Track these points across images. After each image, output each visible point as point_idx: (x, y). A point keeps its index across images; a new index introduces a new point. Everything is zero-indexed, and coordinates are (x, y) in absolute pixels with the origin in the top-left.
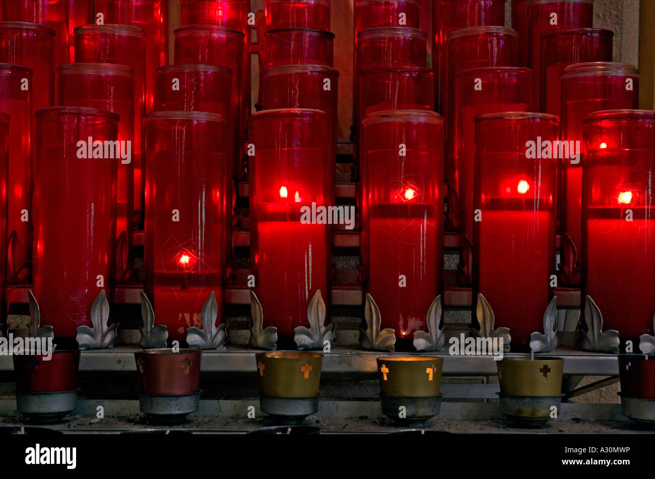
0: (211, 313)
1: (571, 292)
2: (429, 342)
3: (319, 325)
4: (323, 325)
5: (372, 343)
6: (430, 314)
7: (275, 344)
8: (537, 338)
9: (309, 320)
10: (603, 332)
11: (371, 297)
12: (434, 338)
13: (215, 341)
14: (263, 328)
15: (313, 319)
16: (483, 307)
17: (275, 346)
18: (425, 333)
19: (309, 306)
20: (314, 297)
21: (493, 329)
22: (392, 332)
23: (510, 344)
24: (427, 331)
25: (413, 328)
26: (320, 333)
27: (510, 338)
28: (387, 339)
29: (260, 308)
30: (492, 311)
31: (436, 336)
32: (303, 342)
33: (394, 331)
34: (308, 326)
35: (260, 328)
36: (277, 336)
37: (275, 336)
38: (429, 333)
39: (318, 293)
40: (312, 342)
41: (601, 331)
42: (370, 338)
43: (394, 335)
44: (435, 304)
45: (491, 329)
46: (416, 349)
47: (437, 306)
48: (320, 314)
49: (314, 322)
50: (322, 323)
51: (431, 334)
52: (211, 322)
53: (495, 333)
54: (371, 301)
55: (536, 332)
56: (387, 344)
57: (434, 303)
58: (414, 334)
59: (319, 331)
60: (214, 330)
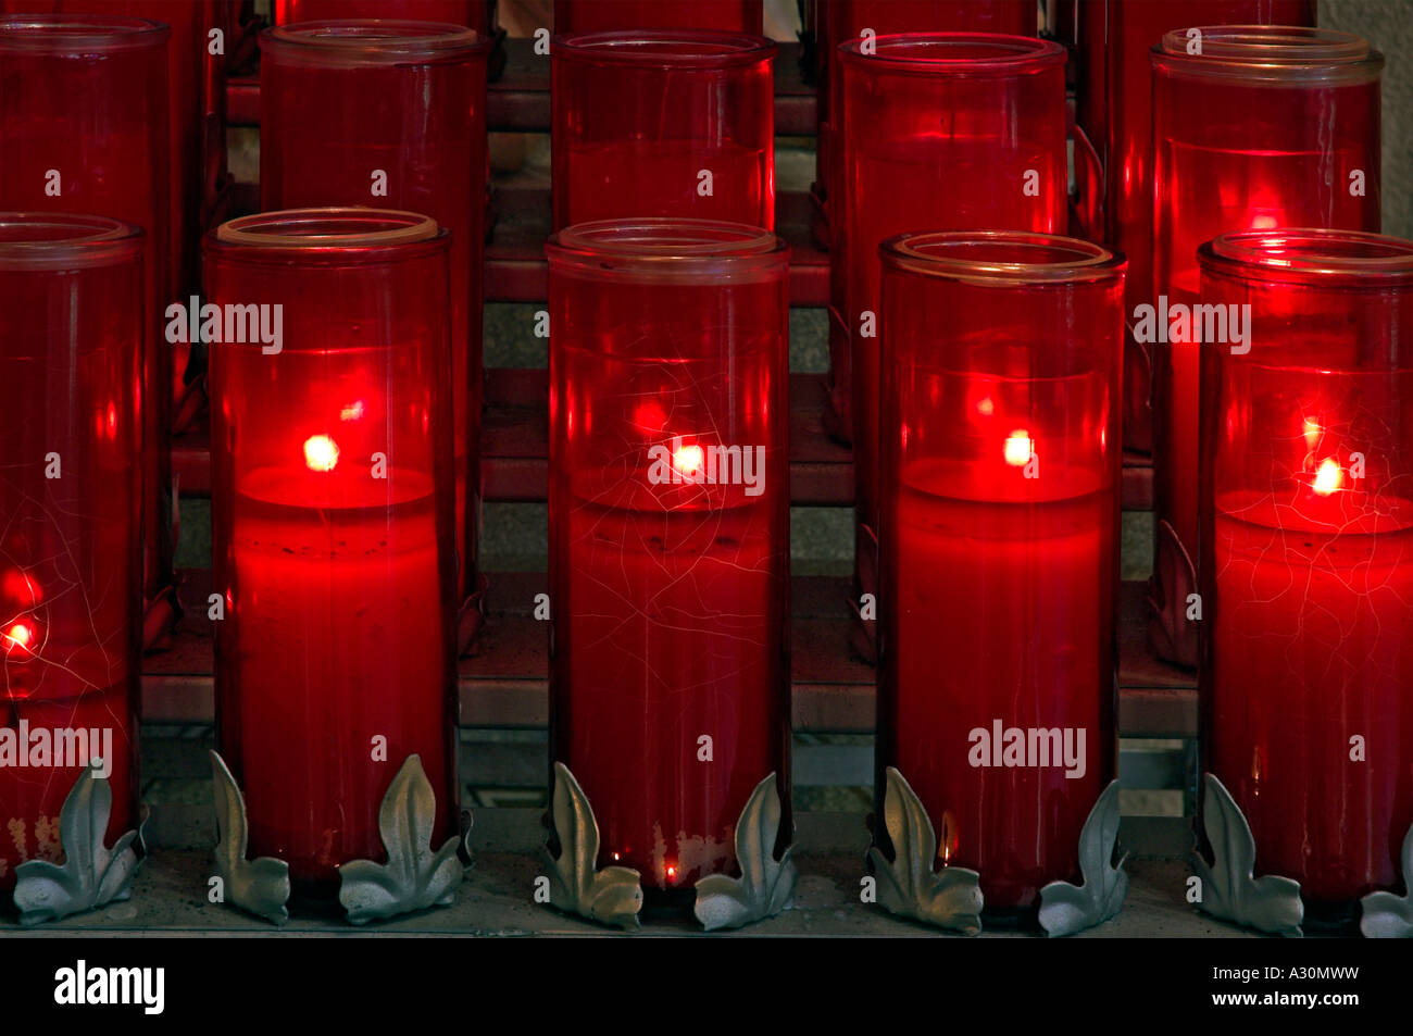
0: (91, 812)
1: (1178, 692)
2: (742, 902)
3: (414, 849)
4: (428, 848)
5: (576, 901)
6: (744, 824)
7: (284, 908)
8: (1059, 897)
9: (385, 840)
10: (1256, 876)
11: (571, 774)
12: (757, 890)
13: (101, 889)
14: (247, 858)
15: (397, 835)
16: (903, 806)
17: (282, 913)
18: (733, 880)
19: (385, 802)
20: (399, 776)
21: (931, 868)
22: (631, 878)
23: (981, 915)
24: (736, 873)
25: (696, 867)
26: (417, 871)
27: (980, 897)
28: (618, 895)
29: (239, 804)
30: (928, 818)
31: (764, 881)
32: (366, 905)
33: (638, 874)
34: (382, 857)
35: (239, 855)
36: (288, 887)
37: (285, 886)
38: (741, 880)
39: (413, 763)
40: (392, 899)
41: (1251, 875)
42: (568, 884)
43: (638, 886)
44: (760, 798)
45: (925, 867)
46: (703, 925)
47: (765, 801)
48: (419, 817)
49: (399, 843)
50: (424, 844)
51: (749, 878)
52: (92, 837)
53: (937, 881)
54: (569, 784)
55: (1059, 883)
56: (618, 910)
57: (758, 793)
58: (696, 884)
59: (416, 865)
60: (100, 856)
